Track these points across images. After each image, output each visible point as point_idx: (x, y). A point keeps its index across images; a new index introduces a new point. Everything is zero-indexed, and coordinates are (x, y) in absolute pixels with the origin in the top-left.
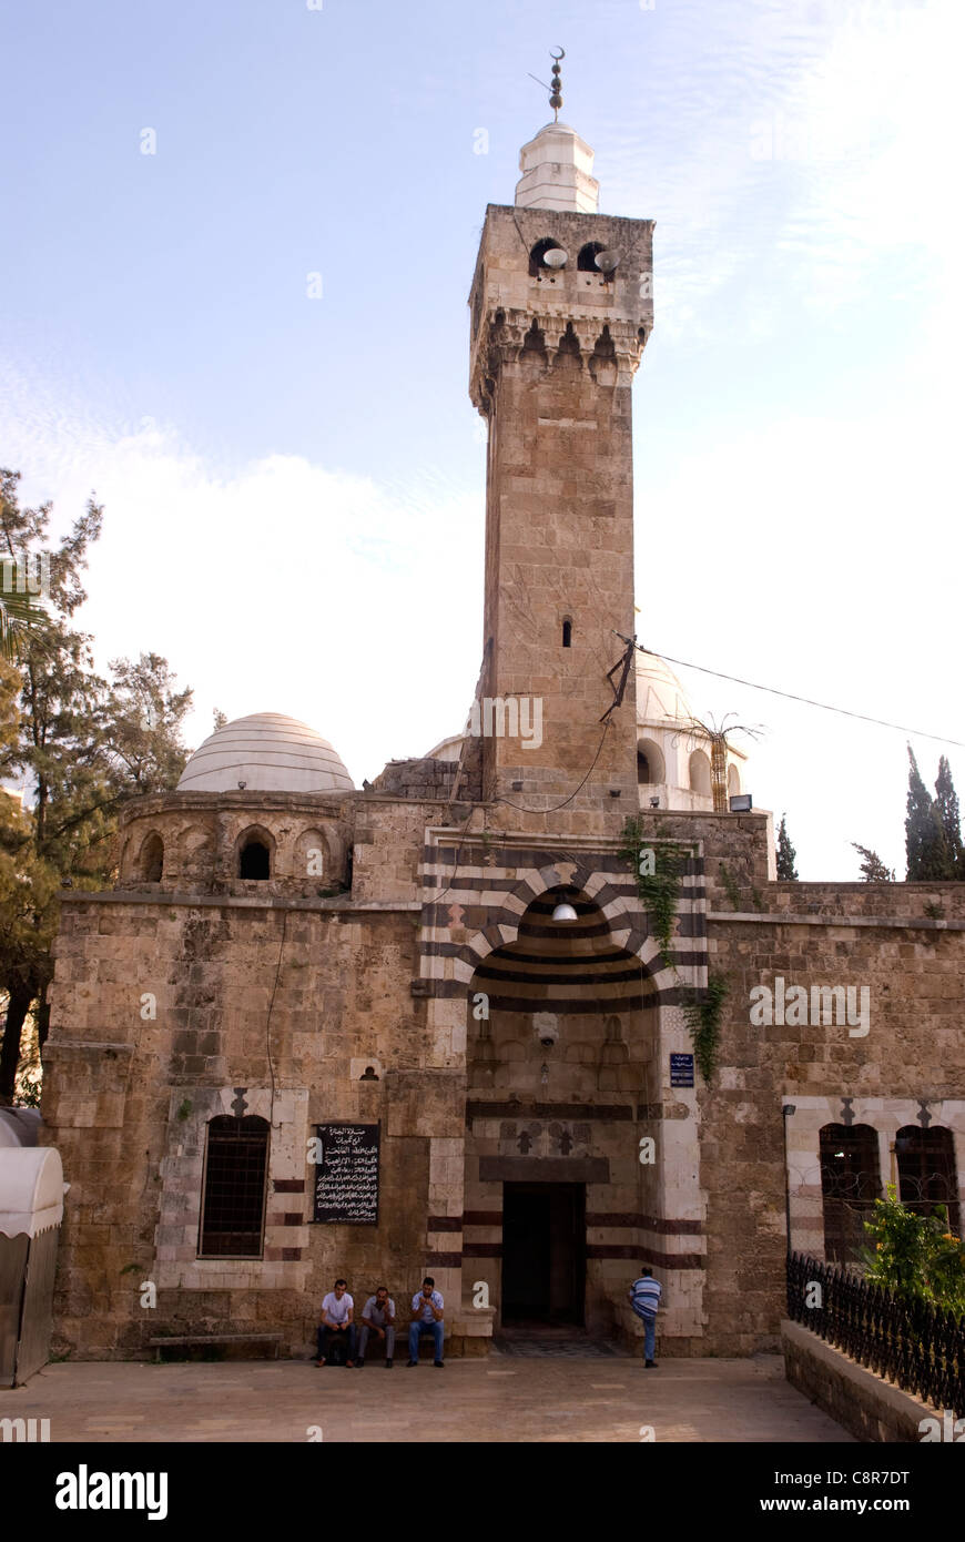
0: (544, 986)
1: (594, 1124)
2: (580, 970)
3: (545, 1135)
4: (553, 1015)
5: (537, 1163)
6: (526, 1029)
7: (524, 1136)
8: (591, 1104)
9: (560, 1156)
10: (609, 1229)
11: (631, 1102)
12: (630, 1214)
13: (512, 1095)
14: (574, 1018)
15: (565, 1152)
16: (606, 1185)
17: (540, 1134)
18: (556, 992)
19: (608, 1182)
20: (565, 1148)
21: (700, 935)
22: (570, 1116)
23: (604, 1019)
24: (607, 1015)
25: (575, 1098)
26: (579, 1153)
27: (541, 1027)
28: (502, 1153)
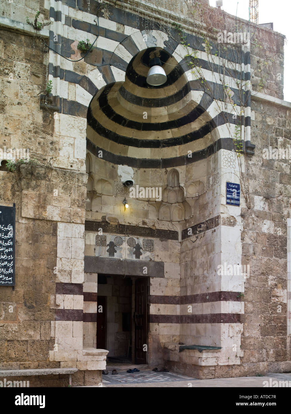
0: (127, 146)
1: (156, 241)
2: (152, 136)
3: (125, 245)
4: (130, 168)
5: (120, 263)
6: (114, 175)
7: (112, 245)
8: (154, 228)
9: (134, 258)
10: (163, 305)
11: (179, 229)
12: (176, 297)
13: (104, 218)
14: (145, 171)
15: (138, 257)
16: (162, 279)
17: (122, 244)
18: (134, 152)
19: (163, 277)
20: (138, 254)
21: (246, 105)
22: (141, 235)
23: (166, 172)
24: (169, 169)
25: (144, 223)
26: (145, 257)
27: (123, 175)
28: (97, 255)
